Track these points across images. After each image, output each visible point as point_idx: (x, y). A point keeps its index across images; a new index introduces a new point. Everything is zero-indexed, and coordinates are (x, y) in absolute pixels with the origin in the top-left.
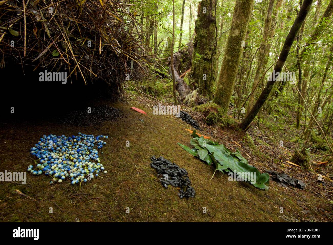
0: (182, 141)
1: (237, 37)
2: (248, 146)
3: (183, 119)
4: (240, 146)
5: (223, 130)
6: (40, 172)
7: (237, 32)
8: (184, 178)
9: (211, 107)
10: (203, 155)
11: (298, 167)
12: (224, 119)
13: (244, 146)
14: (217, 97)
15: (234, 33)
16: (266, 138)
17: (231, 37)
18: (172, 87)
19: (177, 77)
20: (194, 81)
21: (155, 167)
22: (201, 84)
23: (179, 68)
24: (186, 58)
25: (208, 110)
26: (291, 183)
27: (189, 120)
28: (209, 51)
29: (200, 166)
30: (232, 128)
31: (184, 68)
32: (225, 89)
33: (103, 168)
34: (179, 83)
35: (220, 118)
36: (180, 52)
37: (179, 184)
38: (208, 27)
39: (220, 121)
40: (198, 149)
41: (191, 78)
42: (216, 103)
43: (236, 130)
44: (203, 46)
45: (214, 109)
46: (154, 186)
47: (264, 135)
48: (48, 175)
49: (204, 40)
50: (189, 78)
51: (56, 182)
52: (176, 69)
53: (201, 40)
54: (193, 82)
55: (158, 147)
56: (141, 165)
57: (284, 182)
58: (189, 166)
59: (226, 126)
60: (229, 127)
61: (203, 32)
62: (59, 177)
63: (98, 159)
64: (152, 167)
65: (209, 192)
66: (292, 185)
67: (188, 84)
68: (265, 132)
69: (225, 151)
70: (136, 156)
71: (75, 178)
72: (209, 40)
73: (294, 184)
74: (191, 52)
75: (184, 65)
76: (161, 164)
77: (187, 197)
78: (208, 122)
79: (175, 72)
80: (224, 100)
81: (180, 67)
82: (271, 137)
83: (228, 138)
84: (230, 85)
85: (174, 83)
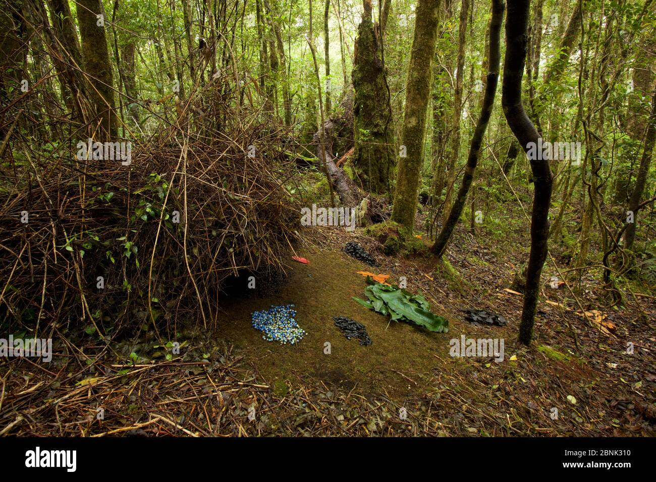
0: (356, 294)
1: (414, 127)
2: (443, 277)
3: (352, 254)
4: (432, 279)
5: (408, 259)
6: (272, 340)
7: (413, 122)
8: (362, 331)
9: (390, 228)
10: (378, 305)
11: (519, 295)
12: (409, 244)
13: (438, 278)
14: (396, 213)
15: (410, 122)
16: (485, 251)
17: (406, 128)
18: (327, 187)
19: (333, 168)
20: (361, 171)
21: (338, 325)
22: (372, 174)
23: (333, 148)
24: (344, 130)
25: (385, 233)
26: (487, 320)
27: (360, 255)
28: (381, 119)
29: (376, 318)
30: (420, 255)
31: (341, 147)
32: (406, 200)
33: (304, 331)
34: (338, 178)
35: (403, 243)
36: (331, 120)
37: (358, 336)
38: (375, 81)
39: (402, 247)
40: (373, 301)
41: (355, 166)
42: (395, 221)
43: (426, 257)
44: (369, 112)
45: (394, 231)
46: (341, 340)
47: (482, 247)
48: (276, 341)
49: (369, 102)
50: (352, 167)
51: (283, 344)
52: (329, 153)
53: (364, 103)
54: (359, 173)
55: (335, 306)
56: (328, 325)
57: (478, 321)
58: (365, 319)
59: (413, 253)
60: (416, 254)
61: (367, 89)
62: (284, 341)
63: (297, 325)
64: (337, 326)
65: (384, 340)
66: (489, 324)
67: (351, 177)
68: (484, 241)
69: (402, 297)
70: (322, 319)
71: (292, 340)
72: (379, 101)
73: (491, 321)
74: (350, 118)
75: (340, 142)
76: (342, 322)
77: (365, 344)
78: (387, 251)
79: (328, 159)
80: (406, 216)
81: (335, 147)
82: (494, 249)
83: (416, 270)
84: (411, 195)
85: (329, 179)
